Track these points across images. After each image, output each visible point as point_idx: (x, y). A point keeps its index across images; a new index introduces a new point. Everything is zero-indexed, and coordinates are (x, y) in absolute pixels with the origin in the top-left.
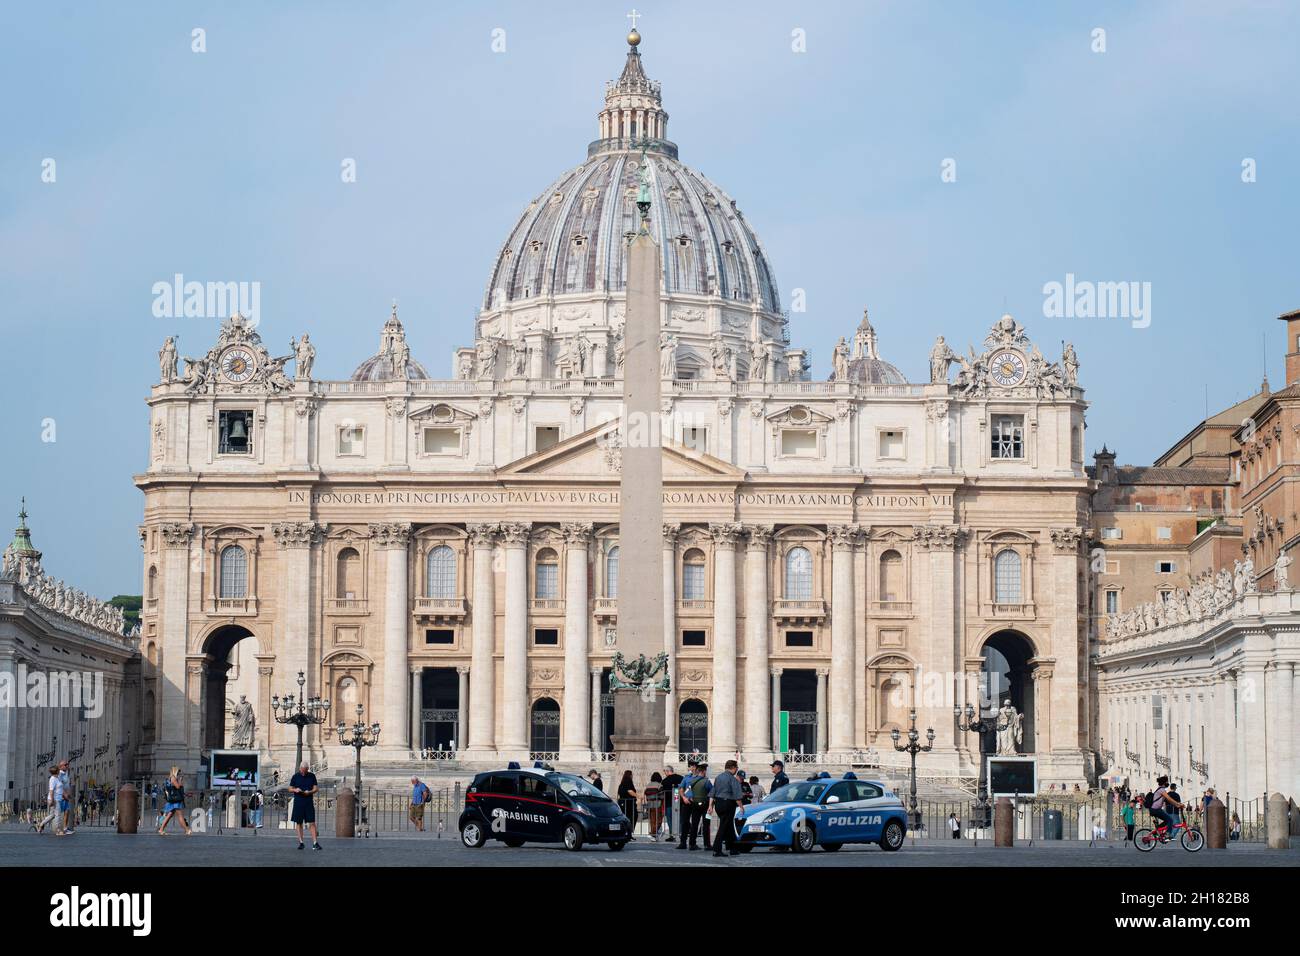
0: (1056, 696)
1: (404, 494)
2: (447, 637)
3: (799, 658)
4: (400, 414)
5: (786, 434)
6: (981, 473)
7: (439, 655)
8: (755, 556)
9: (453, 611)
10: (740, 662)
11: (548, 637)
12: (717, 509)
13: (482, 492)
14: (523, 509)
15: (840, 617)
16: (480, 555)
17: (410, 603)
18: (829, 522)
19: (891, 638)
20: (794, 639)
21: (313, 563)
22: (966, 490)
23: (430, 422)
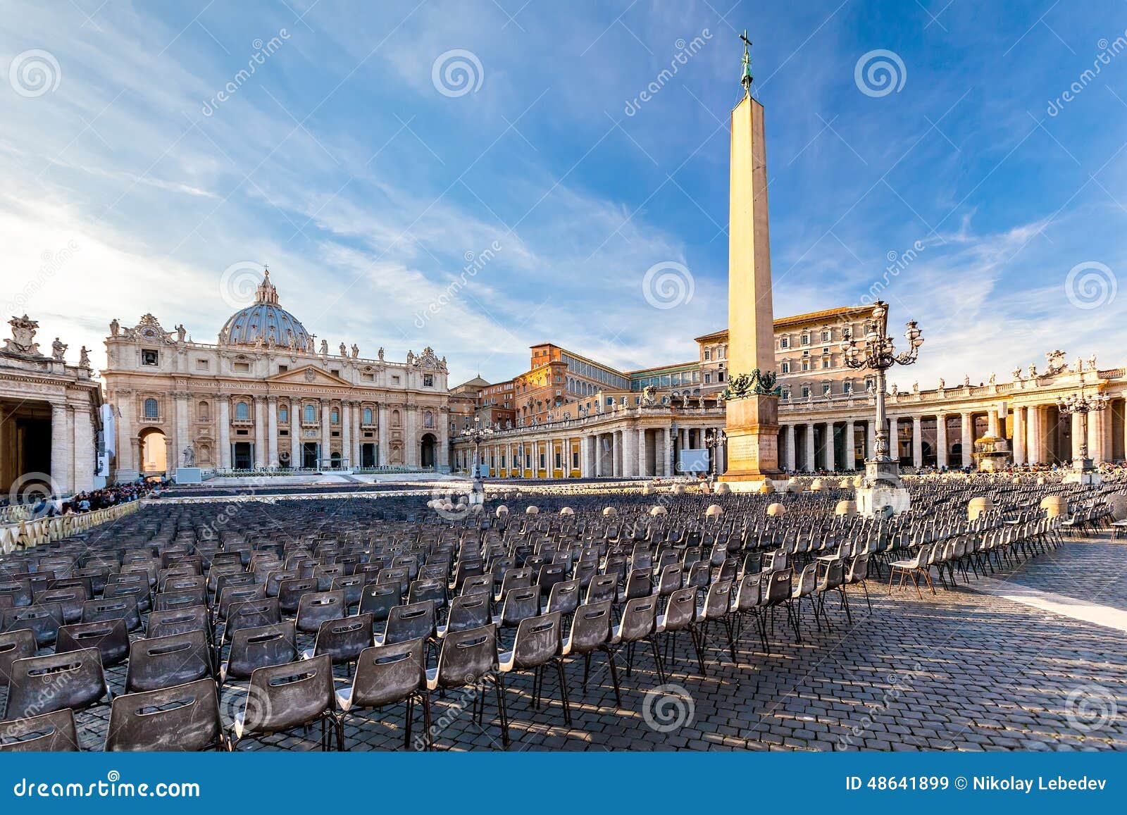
0: (443, 451)
1: (227, 384)
2: (245, 432)
3: (368, 440)
4: (224, 357)
5: (364, 374)
6: (423, 390)
7: (242, 439)
8: (356, 410)
9: (248, 424)
10: (352, 441)
11: (284, 433)
12: (344, 395)
13: (258, 385)
14: (275, 391)
15: (382, 429)
16: (259, 407)
17: (231, 421)
18: (380, 402)
19: (396, 435)
20: (367, 435)
21: (188, 406)
22: (418, 394)
23: (237, 361)
